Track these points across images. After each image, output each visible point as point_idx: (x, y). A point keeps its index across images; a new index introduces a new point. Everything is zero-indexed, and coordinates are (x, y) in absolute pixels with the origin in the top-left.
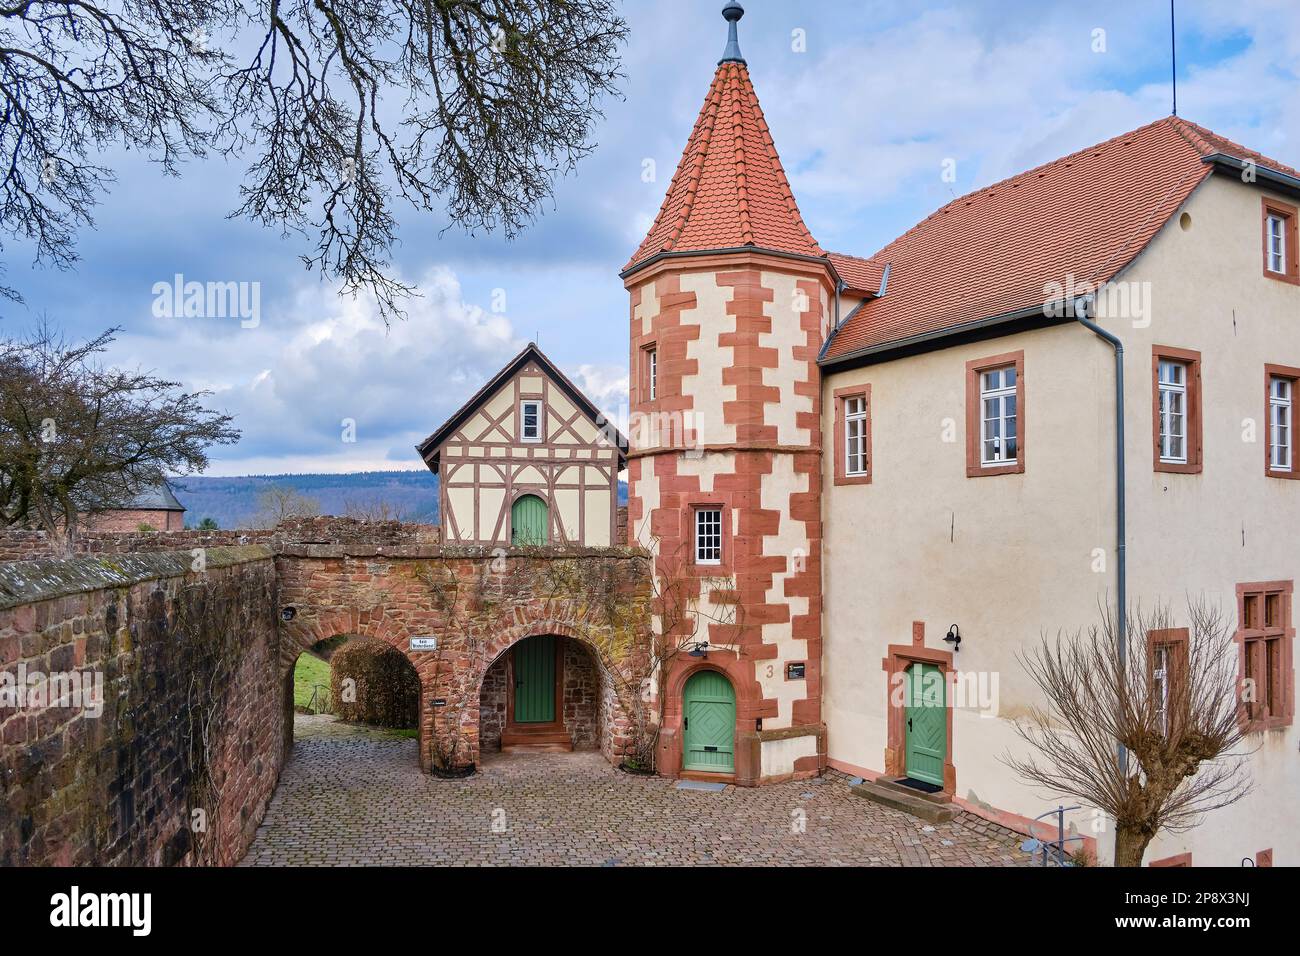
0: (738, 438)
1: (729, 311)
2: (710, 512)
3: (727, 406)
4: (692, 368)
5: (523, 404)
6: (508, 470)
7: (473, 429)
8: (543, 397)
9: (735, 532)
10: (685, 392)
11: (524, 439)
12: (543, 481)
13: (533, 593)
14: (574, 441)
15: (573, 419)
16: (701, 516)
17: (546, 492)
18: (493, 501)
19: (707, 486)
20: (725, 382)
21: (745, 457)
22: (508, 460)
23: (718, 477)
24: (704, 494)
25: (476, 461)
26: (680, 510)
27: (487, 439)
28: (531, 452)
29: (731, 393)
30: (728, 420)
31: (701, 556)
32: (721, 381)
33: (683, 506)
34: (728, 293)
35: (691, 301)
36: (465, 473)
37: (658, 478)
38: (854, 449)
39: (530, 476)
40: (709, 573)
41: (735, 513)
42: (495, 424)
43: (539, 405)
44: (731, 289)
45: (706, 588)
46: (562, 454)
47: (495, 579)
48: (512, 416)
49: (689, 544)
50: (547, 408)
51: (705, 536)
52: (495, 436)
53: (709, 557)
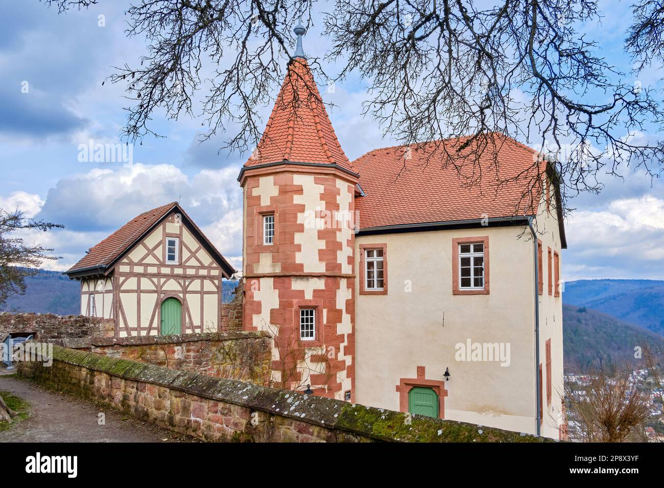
0: (327, 270)
1: (322, 199)
2: (308, 311)
3: (320, 251)
4: (301, 228)
5: (168, 239)
6: (159, 282)
7: (137, 254)
8: (180, 236)
9: (325, 322)
10: (296, 242)
11: (168, 262)
12: (180, 289)
13: (210, 363)
14: (197, 264)
15: (197, 251)
16: (303, 312)
17: (181, 295)
18: (150, 301)
19: (309, 296)
20: (319, 238)
21: (330, 280)
22: (159, 275)
23: (315, 291)
24: (307, 300)
25: (139, 275)
26: (293, 309)
27: (145, 261)
28: (172, 271)
29: (322, 245)
30: (321, 260)
31: (303, 336)
32: (316, 237)
33: (295, 307)
34: (321, 189)
35: (299, 190)
36: (131, 284)
37: (277, 291)
38: (369, 277)
39: (172, 286)
40: (310, 345)
41: (325, 311)
42: (151, 252)
43: (177, 241)
44: (322, 187)
45: (309, 354)
46: (191, 272)
47: (188, 356)
48: (161, 246)
49: (298, 329)
50: (181, 243)
51: (305, 324)
52: (150, 260)
53: (307, 336)
